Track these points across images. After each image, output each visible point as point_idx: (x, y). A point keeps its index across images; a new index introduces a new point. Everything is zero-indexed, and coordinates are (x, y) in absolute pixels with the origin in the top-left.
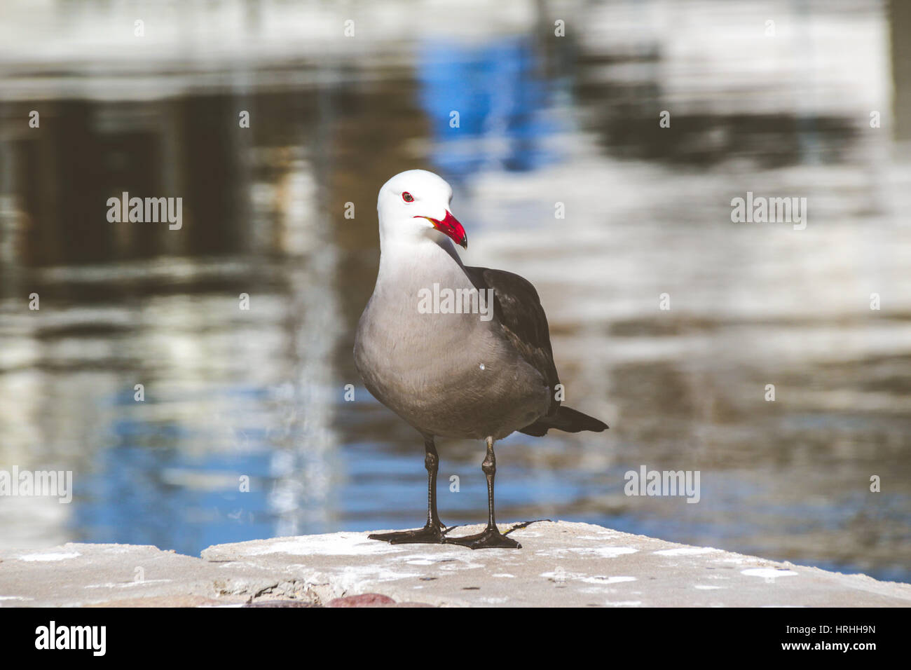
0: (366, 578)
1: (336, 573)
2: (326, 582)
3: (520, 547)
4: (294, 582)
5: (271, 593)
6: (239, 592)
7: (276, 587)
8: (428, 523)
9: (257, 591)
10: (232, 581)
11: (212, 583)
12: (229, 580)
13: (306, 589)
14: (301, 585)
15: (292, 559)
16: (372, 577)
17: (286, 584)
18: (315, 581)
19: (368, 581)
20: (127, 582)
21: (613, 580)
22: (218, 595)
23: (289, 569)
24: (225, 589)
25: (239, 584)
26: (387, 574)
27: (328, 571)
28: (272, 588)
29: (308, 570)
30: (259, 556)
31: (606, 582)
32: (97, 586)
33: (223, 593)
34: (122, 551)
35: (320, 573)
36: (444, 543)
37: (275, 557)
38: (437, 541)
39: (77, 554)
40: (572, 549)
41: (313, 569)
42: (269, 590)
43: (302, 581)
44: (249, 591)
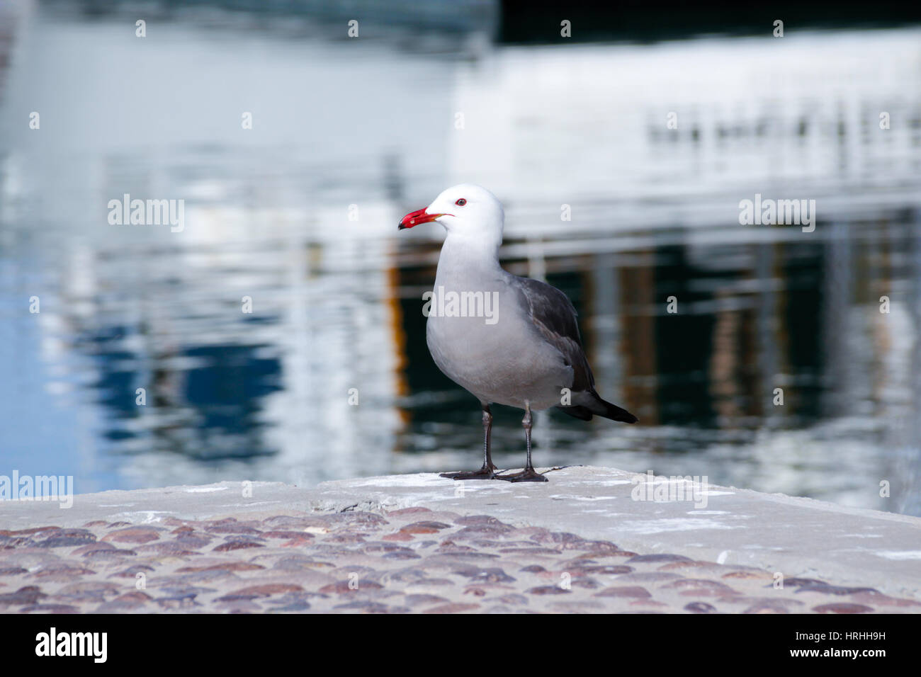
0: (421, 499)
1: (402, 497)
2: (394, 503)
3: (547, 481)
4: (370, 503)
5: (353, 510)
6: (328, 509)
7: (356, 506)
8: (484, 465)
9: (342, 509)
10: (324, 501)
11: (309, 503)
12: (321, 501)
13: (379, 508)
14: (375, 505)
15: (375, 489)
16: (426, 499)
17: (364, 504)
18: (388, 503)
19: (423, 501)
20: (250, 503)
21: (598, 498)
22: (313, 511)
23: (371, 496)
24: (319, 507)
25: (328, 504)
26: (438, 497)
27: (396, 496)
28: (354, 506)
29: (383, 495)
30: (354, 488)
31: (593, 499)
32: (228, 506)
33: (317, 509)
34: (258, 485)
35: (391, 497)
36: (493, 478)
37: (366, 488)
38: (488, 478)
39: (226, 488)
40: (584, 482)
41: (387, 495)
42: (351, 508)
43: (377, 502)
44: (336, 509)
